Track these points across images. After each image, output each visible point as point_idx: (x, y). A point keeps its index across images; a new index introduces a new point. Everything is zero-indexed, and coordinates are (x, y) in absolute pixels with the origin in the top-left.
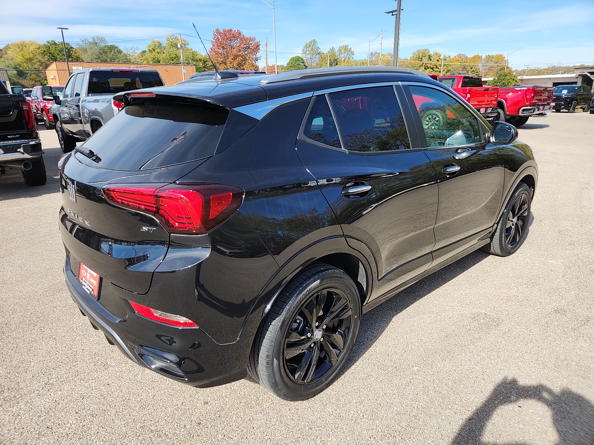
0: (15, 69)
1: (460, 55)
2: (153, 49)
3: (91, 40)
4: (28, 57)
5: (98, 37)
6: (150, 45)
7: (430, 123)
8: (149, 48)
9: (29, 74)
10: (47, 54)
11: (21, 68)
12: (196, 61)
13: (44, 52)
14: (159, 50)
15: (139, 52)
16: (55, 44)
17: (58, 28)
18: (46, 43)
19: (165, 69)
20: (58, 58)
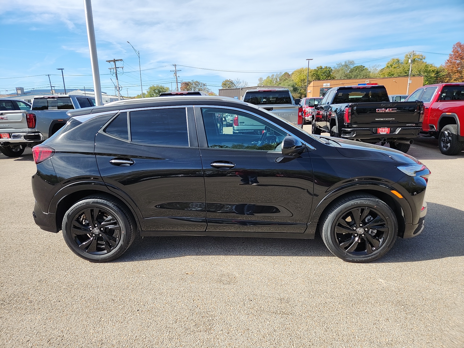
0: (292, 87)
2: (391, 65)
3: (343, 64)
4: (302, 78)
5: (349, 61)
6: (389, 62)
8: (387, 65)
9: (300, 89)
10: (314, 76)
11: (296, 86)
12: (429, 72)
13: (313, 74)
14: (396, 66)
15: (379, 69)
16: (321, 68)
17: (306, 60)
18: (316, 68)
19: (394, 81)
20: (321, 78)
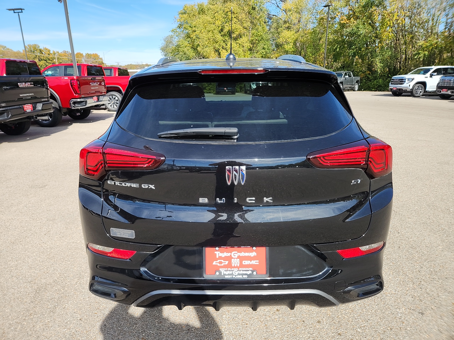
1: (65, 51)
7: (112, 102)
